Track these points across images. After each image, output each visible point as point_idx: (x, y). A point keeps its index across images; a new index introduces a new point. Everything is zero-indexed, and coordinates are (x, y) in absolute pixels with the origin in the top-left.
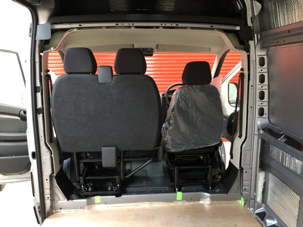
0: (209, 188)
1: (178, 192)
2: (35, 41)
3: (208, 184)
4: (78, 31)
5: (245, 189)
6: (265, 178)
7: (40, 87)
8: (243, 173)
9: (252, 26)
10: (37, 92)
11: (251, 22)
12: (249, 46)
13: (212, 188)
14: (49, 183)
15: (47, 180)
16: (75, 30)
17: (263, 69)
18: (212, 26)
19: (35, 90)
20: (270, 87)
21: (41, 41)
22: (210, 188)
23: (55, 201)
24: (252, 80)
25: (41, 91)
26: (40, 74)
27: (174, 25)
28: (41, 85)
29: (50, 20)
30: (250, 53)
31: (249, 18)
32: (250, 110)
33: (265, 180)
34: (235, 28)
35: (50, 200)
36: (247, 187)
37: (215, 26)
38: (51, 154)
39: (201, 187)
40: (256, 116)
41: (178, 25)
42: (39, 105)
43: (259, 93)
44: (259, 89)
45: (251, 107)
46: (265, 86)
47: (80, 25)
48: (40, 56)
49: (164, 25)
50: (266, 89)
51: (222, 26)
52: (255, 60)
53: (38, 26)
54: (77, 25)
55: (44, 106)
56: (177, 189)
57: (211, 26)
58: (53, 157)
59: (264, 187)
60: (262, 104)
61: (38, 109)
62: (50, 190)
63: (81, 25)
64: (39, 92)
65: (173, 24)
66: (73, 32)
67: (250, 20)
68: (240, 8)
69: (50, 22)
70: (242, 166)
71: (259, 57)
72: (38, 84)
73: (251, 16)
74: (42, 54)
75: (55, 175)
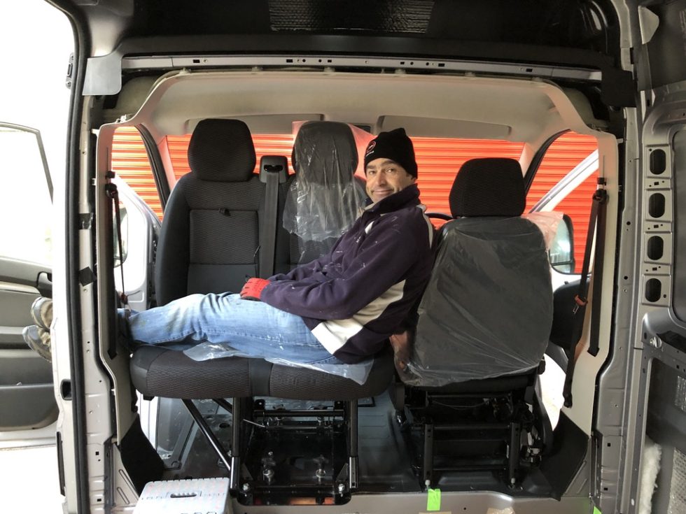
0: (510, 480)
1: (431, 490)
2: (82, 98)
3: (508, 469)
4: (189, 74)
5: (606, 489)
6: (661, 462)
7: (89, 215)
8: (600, 446)
9: (632, 71)
10: (81, 228)
11: (629, 61)
12: (624, 122)
13: (516, 481)
14: (102, 464)
15: (97, 453)
16: (182, 73)
17: (660, 181)
18: (530, 70)
19: (76, 222)
20: (680, 229)
21: (97, 98)
22: (513, 481)
23: (116, 508)
24: (629, 208)
25: (90, 226)
26: (91, 182)
27: (434, 64)
28: (93, 210)
29: (121, 45)
30: (625, 140)
31: (625, 52)
32: (623, 284)
33: (659, 468)
34: (589, 75)
35: (103, 506)
36: (611, 484)
37: (537, 70)
38: (112, 386)
39: (488, 478)
40: (639, 301)
41: (443, 65)
42: (86, 262)
43: (648, 242)
44: (647, 232)
45: (626, 278)
46: (663, 224)
47: (195, 61)
48: (93, 138)
49: (407, 64)
50: (669, 232)
51: (555, 70)
52: (638, 157)
53: (89, 59)
54: (188, 61)
55: (98, 264)
56: (427, 483)
57: (528, 70)
58: (115, 394)
59: (657, 486)
60: (655, 269)
61: (83, 270)
62: (105, 480)
63: (198, 61)
64: (86, 228)
65: (431, 63)
66: (177, 78)
67: (629, 57)
68: (599, 27)
69: (120, 51)
70: (598, 427)
71: (650, 150)
72: (85, 208)
73: (631, 47)
74: (96, 132)
75: (118, 440)
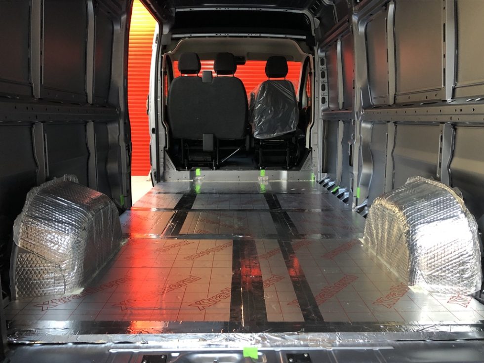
3: (287, 165)
4: (189, 39)
5: (314, 165)
8: (312, 152)
9: (315, 36)
11: (314, 33)
12: (314, 50)
15: (162, 150)
16: (186, 39)
17: (323, 68)
20: (329, 81)
21: (164, 45)
23: (166, 171)
24: (317, 76)
26: (161, 70)
27: (258, 35)
29: (170, 31)
31: (313, 30)
32: (316, 100)
35: (163, 167)
36: (315, 163)
38: (166, 131)
40: (320, 104)
41: (260, 35)
43: (322, 86)
44: (321, 83)
45: (317, 98)
46: (325, 80)
48: (162, 57)
49: (250, 35)
50: (326, 83)
51: (293, 36)
52: (318, 61)
53: (162, 35)
54: (189, 35)
56: (261, 168)
57: (285, 36)
62: (163, 160)
63: (191, 35)
69: (170, 33)
70: (311, 146)
71: (320, 59)
74: (163, 55)
75: (167, 148)
